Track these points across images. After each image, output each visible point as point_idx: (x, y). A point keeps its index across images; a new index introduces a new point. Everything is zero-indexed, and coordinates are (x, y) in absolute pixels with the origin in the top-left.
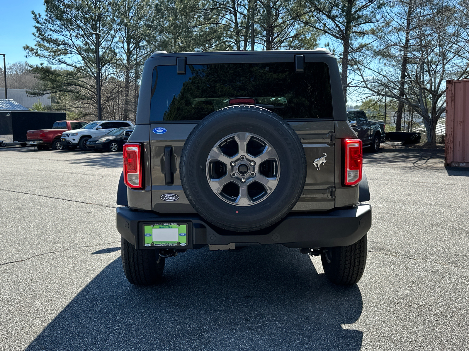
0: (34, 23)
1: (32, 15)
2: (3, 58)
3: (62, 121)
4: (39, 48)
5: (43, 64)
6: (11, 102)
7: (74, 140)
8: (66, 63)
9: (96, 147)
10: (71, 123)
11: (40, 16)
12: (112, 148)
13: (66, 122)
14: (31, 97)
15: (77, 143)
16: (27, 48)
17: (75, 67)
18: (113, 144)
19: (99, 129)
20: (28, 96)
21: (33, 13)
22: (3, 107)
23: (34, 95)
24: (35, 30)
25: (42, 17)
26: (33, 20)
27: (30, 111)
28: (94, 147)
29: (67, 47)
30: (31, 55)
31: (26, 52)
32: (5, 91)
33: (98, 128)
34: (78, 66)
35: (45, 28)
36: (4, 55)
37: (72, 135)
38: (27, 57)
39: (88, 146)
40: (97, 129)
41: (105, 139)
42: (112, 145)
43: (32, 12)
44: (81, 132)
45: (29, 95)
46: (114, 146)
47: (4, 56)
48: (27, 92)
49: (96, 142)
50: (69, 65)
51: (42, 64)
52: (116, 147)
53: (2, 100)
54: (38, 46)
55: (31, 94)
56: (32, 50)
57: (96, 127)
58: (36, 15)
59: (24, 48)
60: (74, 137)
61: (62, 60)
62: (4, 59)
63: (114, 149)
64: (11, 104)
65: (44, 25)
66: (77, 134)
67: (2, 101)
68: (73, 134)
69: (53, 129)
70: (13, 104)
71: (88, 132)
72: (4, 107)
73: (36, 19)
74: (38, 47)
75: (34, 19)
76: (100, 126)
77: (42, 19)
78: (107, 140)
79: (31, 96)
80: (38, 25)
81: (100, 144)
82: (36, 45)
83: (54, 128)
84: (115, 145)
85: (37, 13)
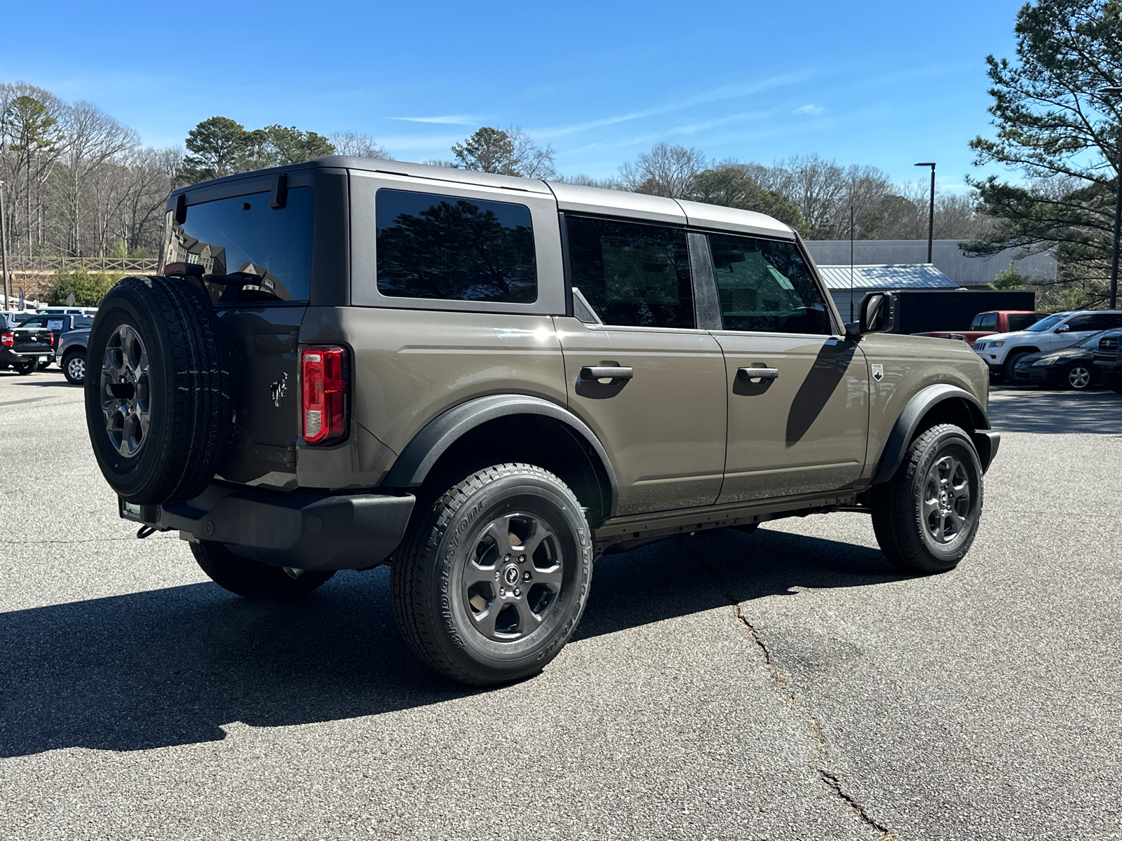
0: (991, 84)
1: (988, 64)
2: (931, 171)
3: (991, 312)
4: (1006, 142)
5: (994, 179)
6: (925, 271)
7: (994, 357)
8: (1067, 171)
9: (1032, 377)
10: (1010, 316)
11: (1005, 64)
12: (1073, 380)
13: (998, 314)
14: (972, 257)
15: (999, 365)
16: (978, 144)
17: (1089, 177)
18: (1078, 370)
19: (1063, 331)
20: (964, 254)
21: (990, 60)
22: (901, 282)
23: (976, 251)
24: (993, 102)
25: (1009, 67)
26: (988, 76)
27: (991, 289)
28: (1027, 375)
29: (1074, 131)
30: (986, 160)
31: (977, 152)
32: (927, 246)
33: (1060, 329)
34: (1096, 173)
35: (1016, 93)
36: (933, 165)
37: (990, 346)
38: (976, 164)
39: (1017, 373)
40: (1057, 332)
41: (1057, 358)
42: (1075, 373)
43: (988, 59)
44: (1013, 338)
45: (966, 254)
46: (1080, 375)
47: (933, 168)
48: (961, 246)
49: (1034, 365)
50: (1074, 174)
51: (992, 179)
52: (1085, 378)
53: (909, 265)
54: (1004, 136)
55: (970, 250)
56: (990, 147)
57: (1055, 327)
58: (996, 65)
59: (972, 144)
60: (995, 351)
61: (1059, 163)
62: (933, 174)
63: (1079, 383)
64: (924, 274)
65: (1013, 84)
66: (1002, 342)
67: (907, 267)
68: (994, 344)
69: (971, 330)
70: (929, 274)
71: (1031, 338)
72: (904, 282)
73: (994, 74)
74: (1004, 139)
75: (990, 73)
76: (1066, 323)
77: (1010, 72)
78: (1060, 359)
79: (971, 253)
80: (999, 87)
81: (1043, 369)
82: (999, 136)
83: (973, 328)
84: (1082, 372)
85: (998, 60)
